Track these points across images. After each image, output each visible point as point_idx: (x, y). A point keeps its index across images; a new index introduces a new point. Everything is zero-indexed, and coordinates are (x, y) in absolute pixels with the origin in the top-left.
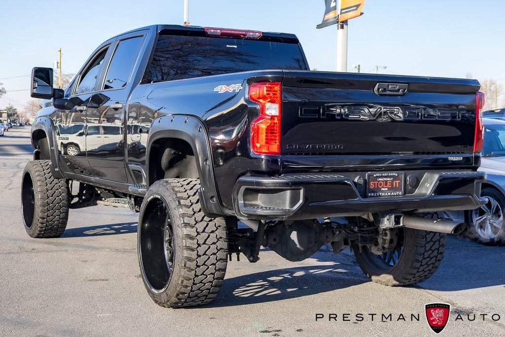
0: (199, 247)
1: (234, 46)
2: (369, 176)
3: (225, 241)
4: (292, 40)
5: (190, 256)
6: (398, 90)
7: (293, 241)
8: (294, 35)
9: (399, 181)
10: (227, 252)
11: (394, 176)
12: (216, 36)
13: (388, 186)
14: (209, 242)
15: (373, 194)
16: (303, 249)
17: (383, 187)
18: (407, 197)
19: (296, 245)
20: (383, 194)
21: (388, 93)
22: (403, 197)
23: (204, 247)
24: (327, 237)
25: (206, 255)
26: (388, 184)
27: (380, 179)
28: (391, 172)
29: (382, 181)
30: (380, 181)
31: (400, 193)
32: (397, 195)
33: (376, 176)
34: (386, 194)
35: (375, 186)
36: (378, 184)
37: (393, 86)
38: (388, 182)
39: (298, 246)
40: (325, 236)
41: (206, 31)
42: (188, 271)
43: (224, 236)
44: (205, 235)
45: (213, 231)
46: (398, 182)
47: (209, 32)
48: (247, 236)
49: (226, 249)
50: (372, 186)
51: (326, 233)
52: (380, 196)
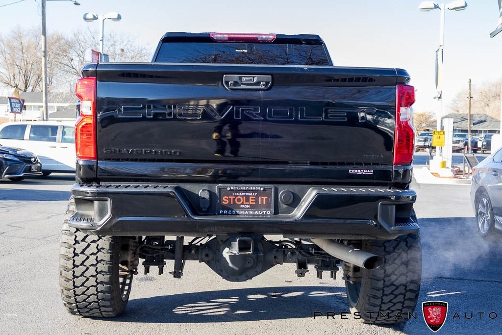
0: (76, 257)
1: (244, 51)
2: (220, 189)
3: (108, 253)
4: (315, 42)
5: (66, 265)
6: (258, 83)
7: (225, 258)
8: (318, 36)
9: (267, 198)
10: (110, 264)
11: (258, 190)
12: (223, 41)
13: (251, 203)
14: (88, 252)
15: (225, 212)
16: (237, 269)
17: (243, 204)
18: (279, 217)
19: (228, 264)
20: (242, 212)
21: (243, 87)
22: (273, 218)
23: (82, 257)
24: (275, 257)
25: (85, 266)
26: (251, 200)
27: (238, 194)
28: (253, 185)
29: (240, 196)
30: (237, 196)
31: (269, 213)
32: (263, 215)
33: (231, 190)
34: (247, 212)
35: (230, 202)
36: (234, 199)
37: (247, 78)
38: (250, 197)
39: (230, 265)
40: (273, 256)
41: (211, 36)
42: (65, 280)
43: (107, 247)
44: (84, 245)
45: (94, 240)
46: (265, 198)
47: (215, 37)
48: (168, 249)
49: (108, 261)
50: (226, 202)
51: (274, 252)
52: (236, 214)
